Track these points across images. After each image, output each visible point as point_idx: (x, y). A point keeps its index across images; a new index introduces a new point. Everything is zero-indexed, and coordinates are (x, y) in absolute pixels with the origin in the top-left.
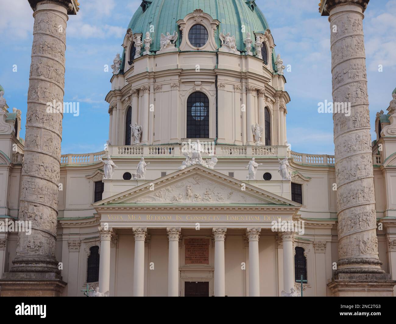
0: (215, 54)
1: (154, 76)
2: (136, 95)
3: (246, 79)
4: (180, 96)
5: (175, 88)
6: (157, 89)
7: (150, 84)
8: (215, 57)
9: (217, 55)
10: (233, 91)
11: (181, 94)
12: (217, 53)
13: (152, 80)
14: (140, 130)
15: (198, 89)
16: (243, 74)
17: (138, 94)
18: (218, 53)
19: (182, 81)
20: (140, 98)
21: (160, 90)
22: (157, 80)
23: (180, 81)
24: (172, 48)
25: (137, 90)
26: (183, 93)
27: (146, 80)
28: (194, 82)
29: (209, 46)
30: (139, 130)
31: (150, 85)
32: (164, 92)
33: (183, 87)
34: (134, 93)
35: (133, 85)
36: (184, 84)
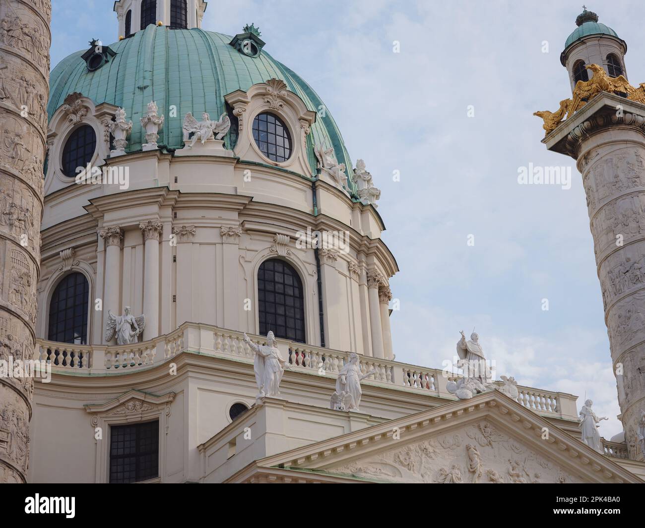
0: (311, 184)
1: (177, 202)
2: (117, 241)
3: (367, 255)
4: (242, 261)
5: (231, 240)
6: (183, 235)
7: (162, 220)
8: (309, 193)
9: (314, 188)
10: (347, 273)
11: (243, 257)
12: (314, 183)
13: (169, 212)
14: (136, 325)
15: (282, 252)
16: (366, 242)
17: (122, 241)
18: (318, 183)
19: (247, 226)
20: (127, 250)
21: (191, 239)
22: (180, 214)
23: (242, 224)
24: (218, 149)
25: (121, 228)
26: (249, 256)
27: (155, 208)
28: (275, 234)
29: (297, 163)
30: (132, 326)
31: (164, 222)
32: (200, 244)
33: (247, 241)
34: (114, 235)
35: (108, 217)
36: (248, 234)
